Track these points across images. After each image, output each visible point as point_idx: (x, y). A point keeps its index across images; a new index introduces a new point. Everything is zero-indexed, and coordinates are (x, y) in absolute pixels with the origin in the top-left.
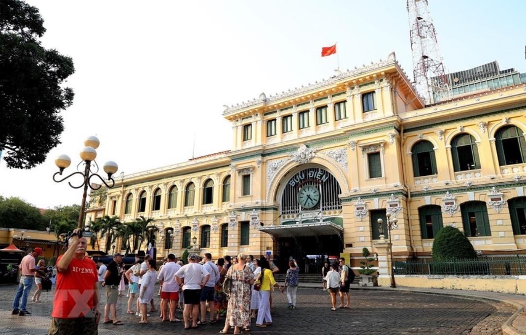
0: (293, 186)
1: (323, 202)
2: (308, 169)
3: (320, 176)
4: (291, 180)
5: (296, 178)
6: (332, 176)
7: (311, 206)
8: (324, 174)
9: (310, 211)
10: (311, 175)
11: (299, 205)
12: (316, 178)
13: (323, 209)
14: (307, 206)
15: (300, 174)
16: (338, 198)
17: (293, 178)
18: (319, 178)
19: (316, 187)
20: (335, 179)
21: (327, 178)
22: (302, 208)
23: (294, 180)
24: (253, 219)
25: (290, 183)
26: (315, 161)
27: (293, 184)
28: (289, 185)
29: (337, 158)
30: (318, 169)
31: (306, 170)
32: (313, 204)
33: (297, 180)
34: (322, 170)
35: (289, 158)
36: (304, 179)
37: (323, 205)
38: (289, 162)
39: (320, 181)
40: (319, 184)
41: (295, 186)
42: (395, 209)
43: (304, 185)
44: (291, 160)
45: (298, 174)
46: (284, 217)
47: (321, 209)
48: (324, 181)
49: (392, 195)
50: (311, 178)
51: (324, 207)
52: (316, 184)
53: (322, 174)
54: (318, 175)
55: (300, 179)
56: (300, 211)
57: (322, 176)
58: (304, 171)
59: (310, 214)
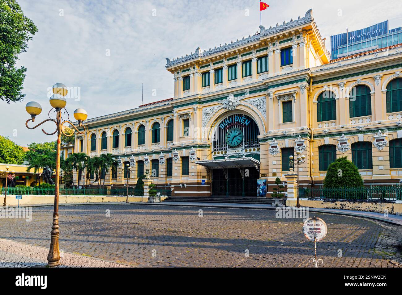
0: (222, 128)
1: (245, 141)
2: (234, 115)
3: (243, 120)
4: (221, 123)
5: (224, 122)
6: (253, 120)
7: (236, 144)
8: (247, 119)
9: (235, 149)
10: (237, 120)
11: (226, 143)
12: (240, 122)
13: (245, 147)
14: (232, 145)
15: (228, 119)
16: (257, 139)
17: (223, 122)
18: (243, 122)
19: (240, 129)
20: (255, 123)
21: (249, 122)
22: (229, 146)
23: (223, 124)
24: (191, 154)
25: (220, 126)
26: (240, 108)
27: (222, 127)
28: (219, 127)
29: (257, 106)
30: (242, 115)
31: (233, 115)
32: (238, 143)
33: (226, 124)
34: (245, 115)
35: (219, 105)
36: (231, 123)
37: (245, 144)
38: (219, 108)
39: (244, 125)
40: (242, 127)
41: (224, 128)
42: (301, 147)
43: (231, 128)
44: (221, 107)
45: (226, 119)
46: (215, 153)
47: (243, 147)
48: (247, 125)
49: (300, 136)
50: (236, 122)
51: (246, 146)
52: (240, 127)
53: (245, 119)
54: (242, 120)
55: (228, 123)
56: (227, 149)
57: (245, 121)
58: (231, 116)
59: (235, 150)
